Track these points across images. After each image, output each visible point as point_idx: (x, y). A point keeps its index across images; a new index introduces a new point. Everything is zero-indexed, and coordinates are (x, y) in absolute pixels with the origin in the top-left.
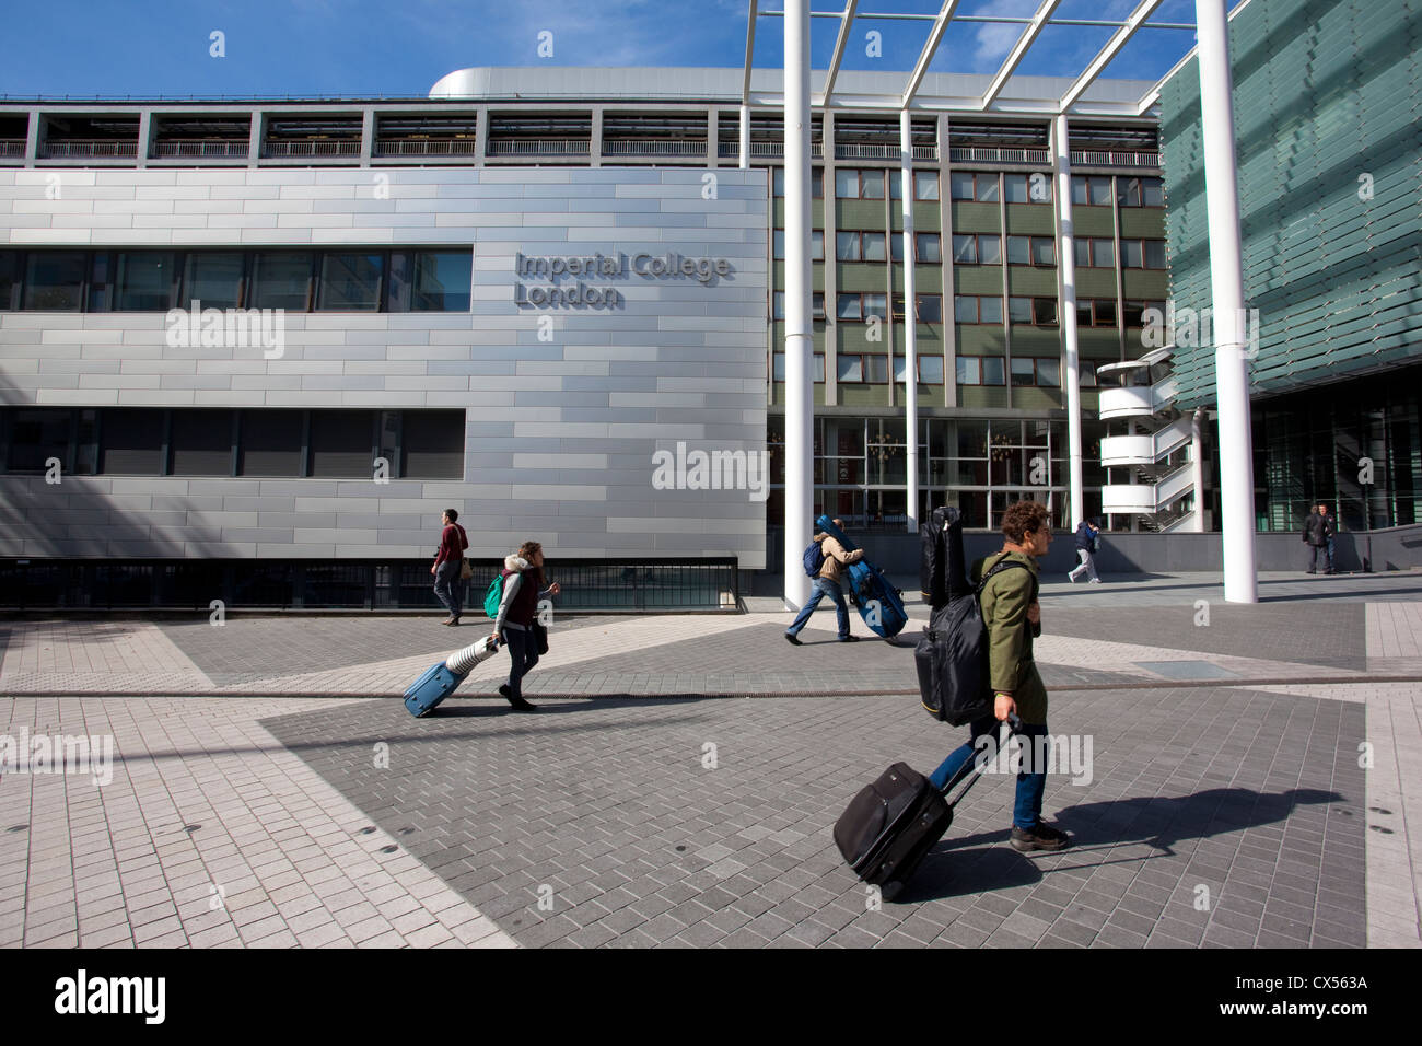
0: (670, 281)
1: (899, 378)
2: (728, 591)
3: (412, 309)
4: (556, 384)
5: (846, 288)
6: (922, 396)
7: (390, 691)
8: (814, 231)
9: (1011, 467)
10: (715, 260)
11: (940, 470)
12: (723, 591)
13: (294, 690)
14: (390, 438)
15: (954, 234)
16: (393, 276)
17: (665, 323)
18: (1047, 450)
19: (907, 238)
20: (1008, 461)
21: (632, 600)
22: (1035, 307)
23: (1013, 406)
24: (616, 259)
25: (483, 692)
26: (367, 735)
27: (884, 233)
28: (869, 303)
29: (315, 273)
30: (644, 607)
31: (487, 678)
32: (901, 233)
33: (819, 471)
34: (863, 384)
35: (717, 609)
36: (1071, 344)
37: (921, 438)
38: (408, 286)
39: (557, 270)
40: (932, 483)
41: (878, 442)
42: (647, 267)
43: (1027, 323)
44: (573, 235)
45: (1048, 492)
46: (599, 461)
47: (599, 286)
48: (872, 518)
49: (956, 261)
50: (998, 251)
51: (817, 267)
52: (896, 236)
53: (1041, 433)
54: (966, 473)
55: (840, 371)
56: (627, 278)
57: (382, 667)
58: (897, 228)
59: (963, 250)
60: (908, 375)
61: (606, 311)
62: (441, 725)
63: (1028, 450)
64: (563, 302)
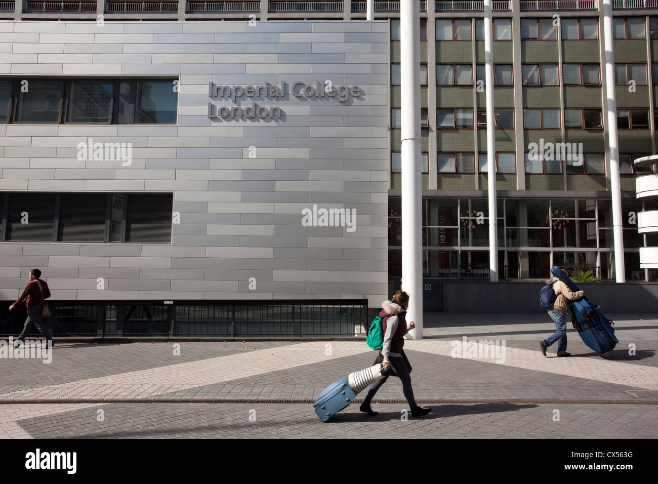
0: (319, 101)
1: (483, 170)
2: (361, 324)
3: (134, 122)
4: (237, 175)
5: (444, 105)
6: (500, 182)
7: (116, 398)
8: (422, 64)
9: (567, 234)
10: (351, 86)
11: (514, 236)
12: (358, 324)
13: (44, 398)
14: (118, 214)
15: (523, 64)
16: (122, 100)
17: (315, 132)
18: (595, 221)
19: (488, 68)
20: (565, 229)
21: (291, 330)
22: (585, 116)
23: (569, 189)
24: (280, 86)
25: (184, 398)
26: (98, 431)
27: (471, 65)
28: (461, 116)
29: (65, 96)
30: (300, 335)
31: (188, 388)
32: (484, 64)
33: (426, 237)
34: (457, 174)
35: (352, 337)
36: (613, 143)
37: (499, 213)
38: (132, 106)
39: (238, 94)
40: (508, 246)
41: (468, 216)
42: (302, 92)
43: (579, 128)
44: (250, 69)
45: (596, 253)
46: (267, 230)
47: (268, 105)
48: (464, 271)
49: (524, 84)
50: (556, 76)
51: (424, 90)
52: (480, 67)
53: (590, 209)
54: (533, 238)
55: (439, 165)
56: (288, 100)
57: (110, 379)
58: (480, 61)
59: (529, 76)
60: (489, 167)
61: (273, 123)
62: (153, 423)
63: (580, 221)
64: (242, 117)
